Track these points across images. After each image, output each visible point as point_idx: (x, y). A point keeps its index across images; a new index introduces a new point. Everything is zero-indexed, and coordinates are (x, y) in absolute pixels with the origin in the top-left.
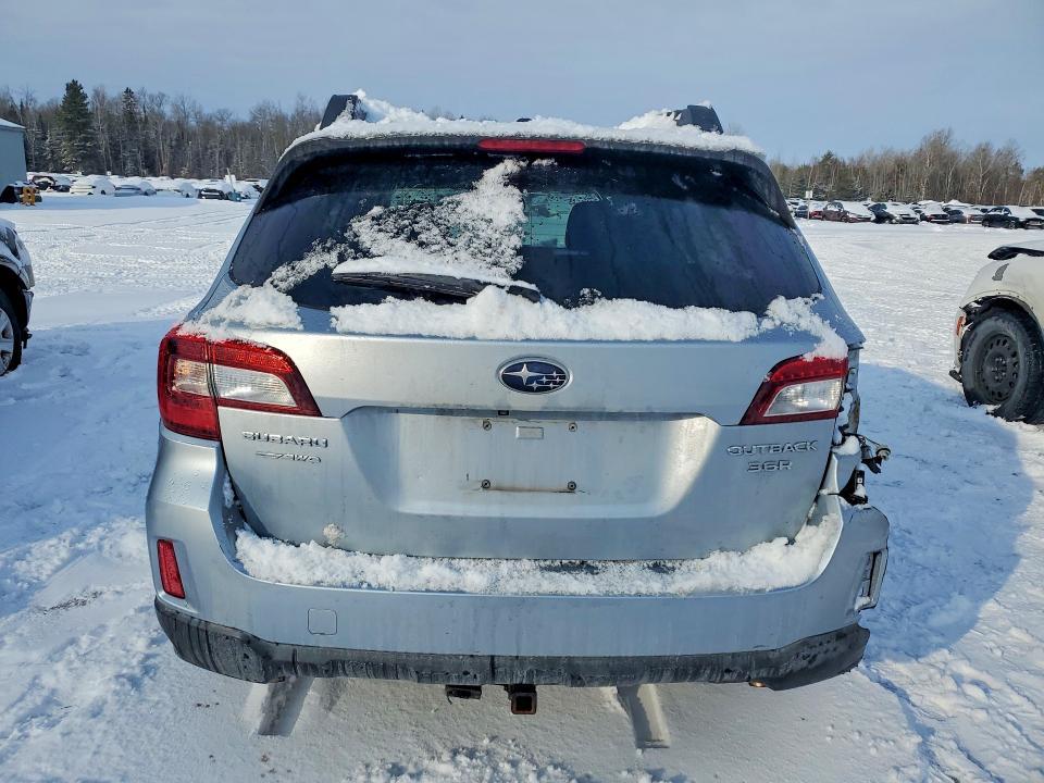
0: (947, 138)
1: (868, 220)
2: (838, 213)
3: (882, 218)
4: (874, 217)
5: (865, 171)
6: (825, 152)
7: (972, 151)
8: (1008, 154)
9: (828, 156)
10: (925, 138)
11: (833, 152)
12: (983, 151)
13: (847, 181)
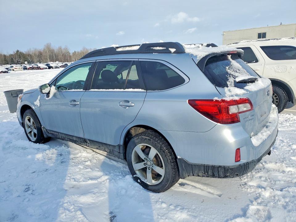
0: (50, 45)
1: (46, 68)
2: (37, 67)
3: (50, 67)
4: (48, 68)
5: (31, 55)
6: (17, 50)
7: (57, 48)
8: (66, 49)
9: (18, 51)
10: (45, 45)
11: (19, 50)
12: (60, 48)
13: (26, 58)
